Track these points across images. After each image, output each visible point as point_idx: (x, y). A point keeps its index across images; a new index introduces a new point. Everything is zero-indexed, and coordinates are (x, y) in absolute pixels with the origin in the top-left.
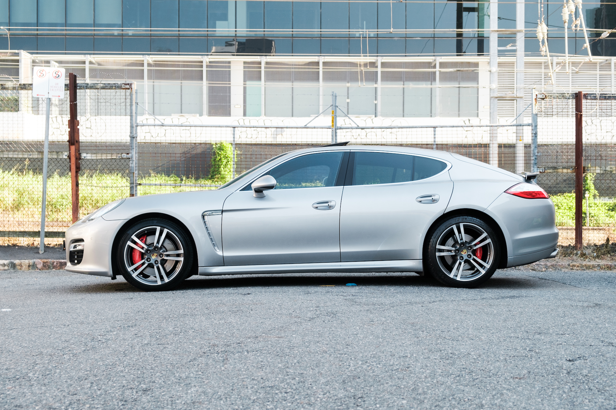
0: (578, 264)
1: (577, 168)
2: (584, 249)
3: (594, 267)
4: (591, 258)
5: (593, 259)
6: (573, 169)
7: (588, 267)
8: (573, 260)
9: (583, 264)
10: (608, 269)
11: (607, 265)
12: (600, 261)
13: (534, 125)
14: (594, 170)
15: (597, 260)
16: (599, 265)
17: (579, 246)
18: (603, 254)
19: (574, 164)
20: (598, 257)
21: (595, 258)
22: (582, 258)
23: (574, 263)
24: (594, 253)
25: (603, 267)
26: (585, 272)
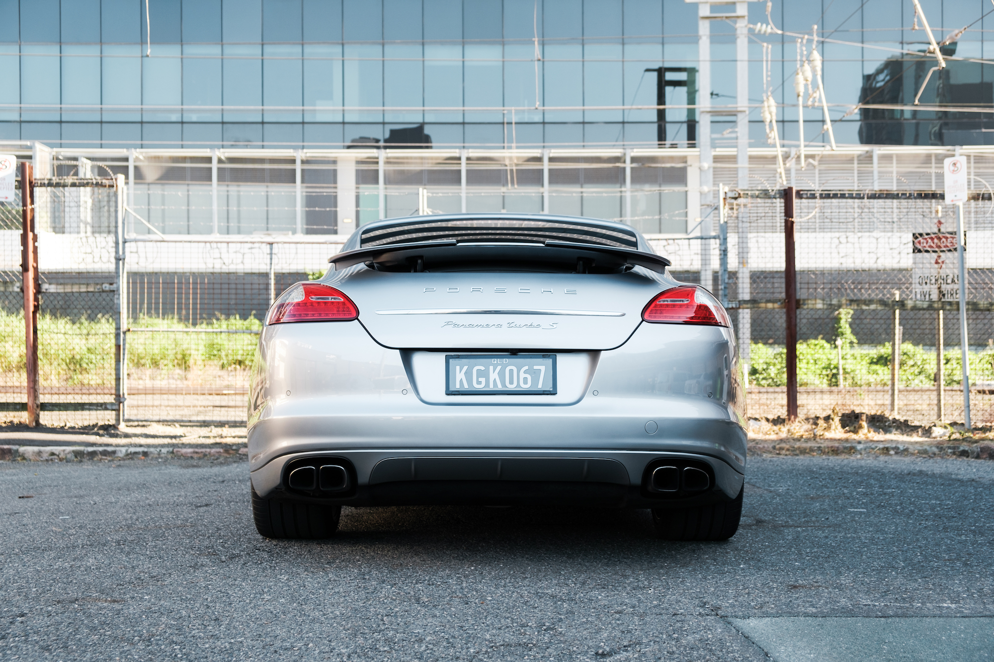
0: (788, 447)
1: (788, 302)
2: (800, 423)
3: (812, 450)
4: (809, 436)
5: (813, 439)
6: (782, 303)
7: (803, 451)
9: (796, 446)
10: (832, 454)
11: (832, 447)
12: (822, 441)
13: (721, 237)
15: (818, 440)
16: (819, 447)
17: (792, 418)
19: (783, 295)
25: (826, 450)
26: (797, 458)
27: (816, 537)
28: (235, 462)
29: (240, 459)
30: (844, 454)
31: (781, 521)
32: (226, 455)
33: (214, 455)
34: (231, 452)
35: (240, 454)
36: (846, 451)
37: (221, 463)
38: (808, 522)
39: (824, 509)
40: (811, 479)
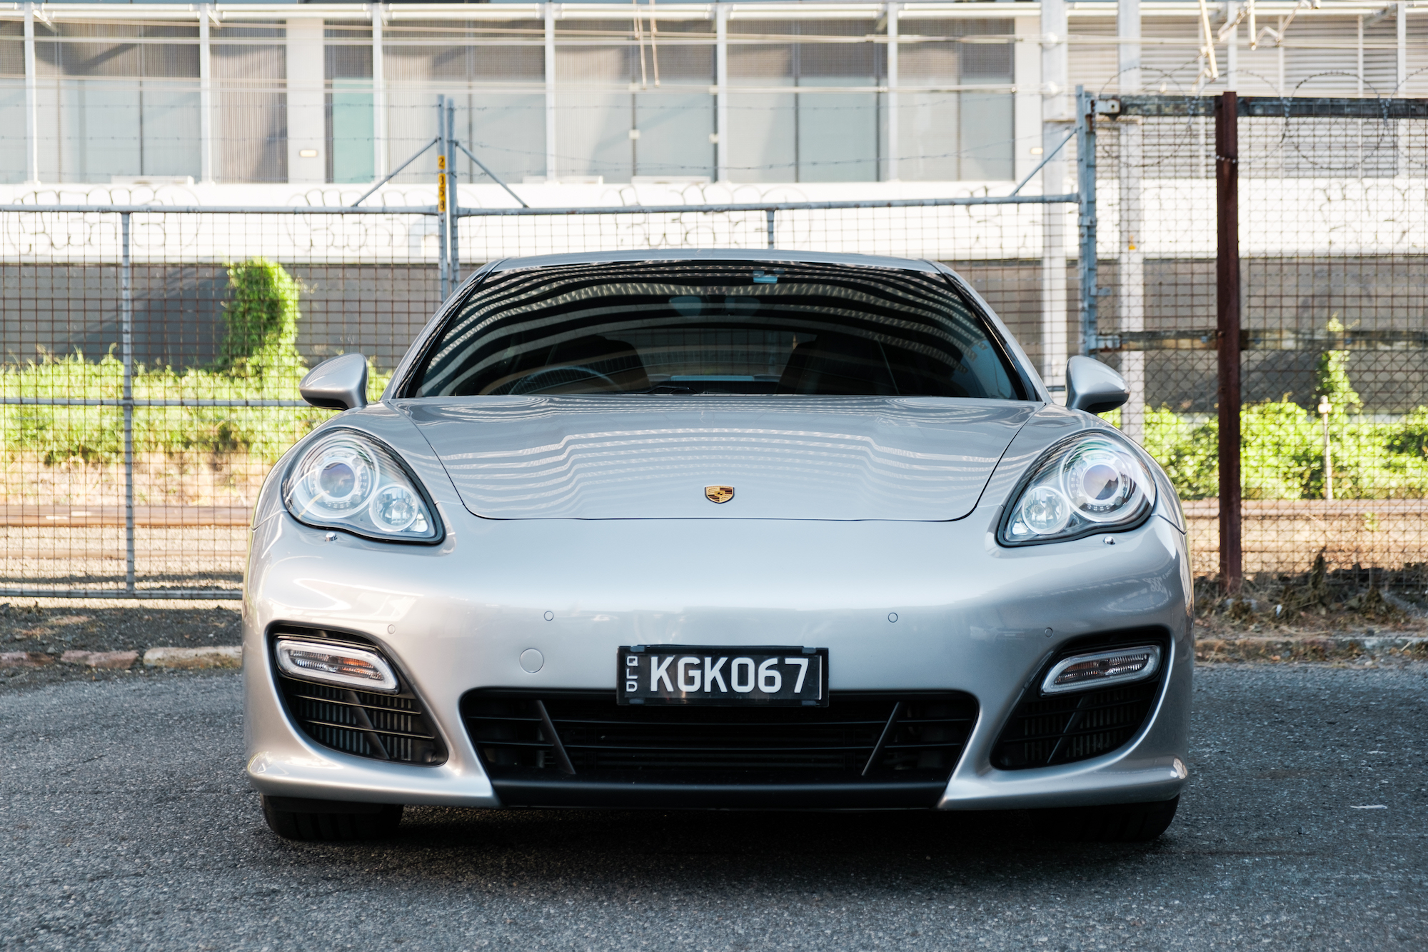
0: (1221, 643)
1: (1223, 335)
2: (1247, 591)
3: (1270, 649)
4: (1265, 619)
5: (1273, 625)
6: (1210, 339)
7: (1253, 653)
8: (1208, 628)
9: (1238, 642)
10: (1314, 658)
11: (1313, 643)
12: (1293, 630)
13: (1084, 198)
14: (1275, 340)
15: (1284, 627)
16: (1287, 644)
17: (1230, 581)
18: (1305, 609)
19: (1214, 323)
20: (1287, 617)
21: (1278, 620)
22: (1237, 622)
23: (1211, 640)
24: (1277, 603)
25: (1302, 649)
26: (1241, 667)
27: (1283, 883)
28: (51, 681)
29: (63, 675)
30: (1338, 659)
31: (1209, 838)
32: (33, 665)
33: (8, 667)
34: (45, 658)
35: (63, 664)
36: (1341, 651)
37: (23, 684)
38: (1265, 840)
39: (1300, 807)
40: (1271, 725)
